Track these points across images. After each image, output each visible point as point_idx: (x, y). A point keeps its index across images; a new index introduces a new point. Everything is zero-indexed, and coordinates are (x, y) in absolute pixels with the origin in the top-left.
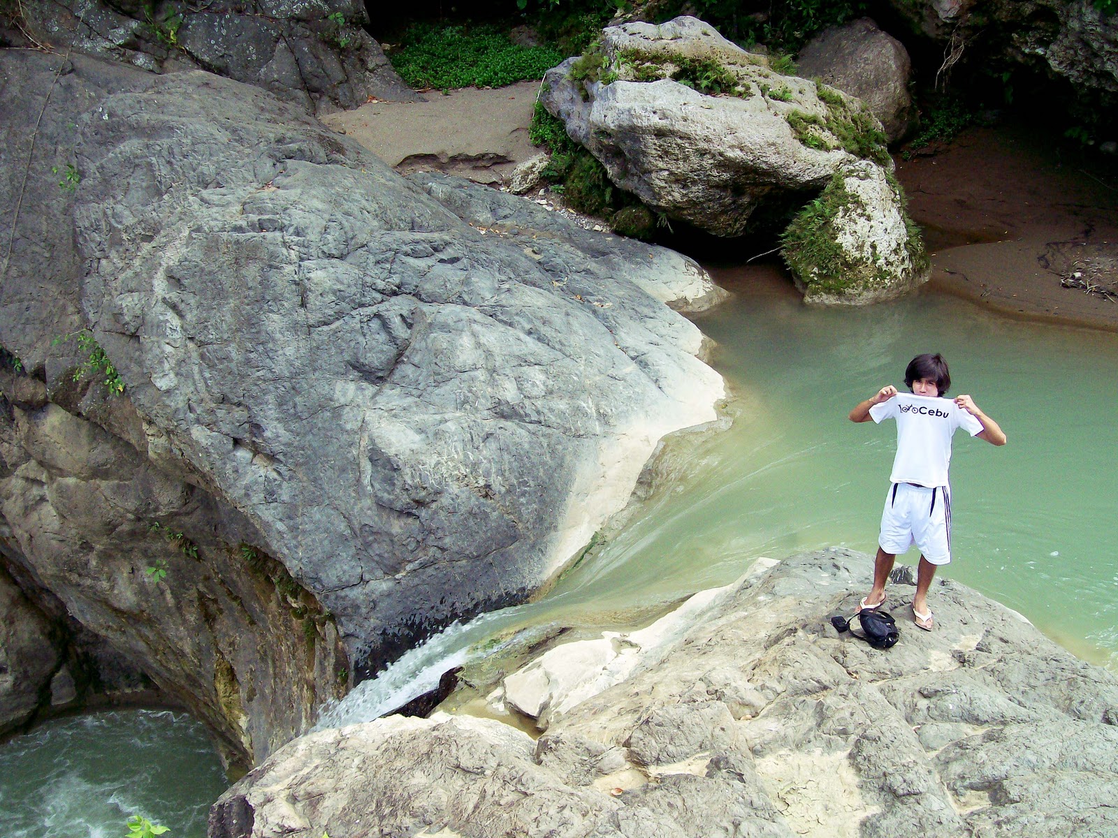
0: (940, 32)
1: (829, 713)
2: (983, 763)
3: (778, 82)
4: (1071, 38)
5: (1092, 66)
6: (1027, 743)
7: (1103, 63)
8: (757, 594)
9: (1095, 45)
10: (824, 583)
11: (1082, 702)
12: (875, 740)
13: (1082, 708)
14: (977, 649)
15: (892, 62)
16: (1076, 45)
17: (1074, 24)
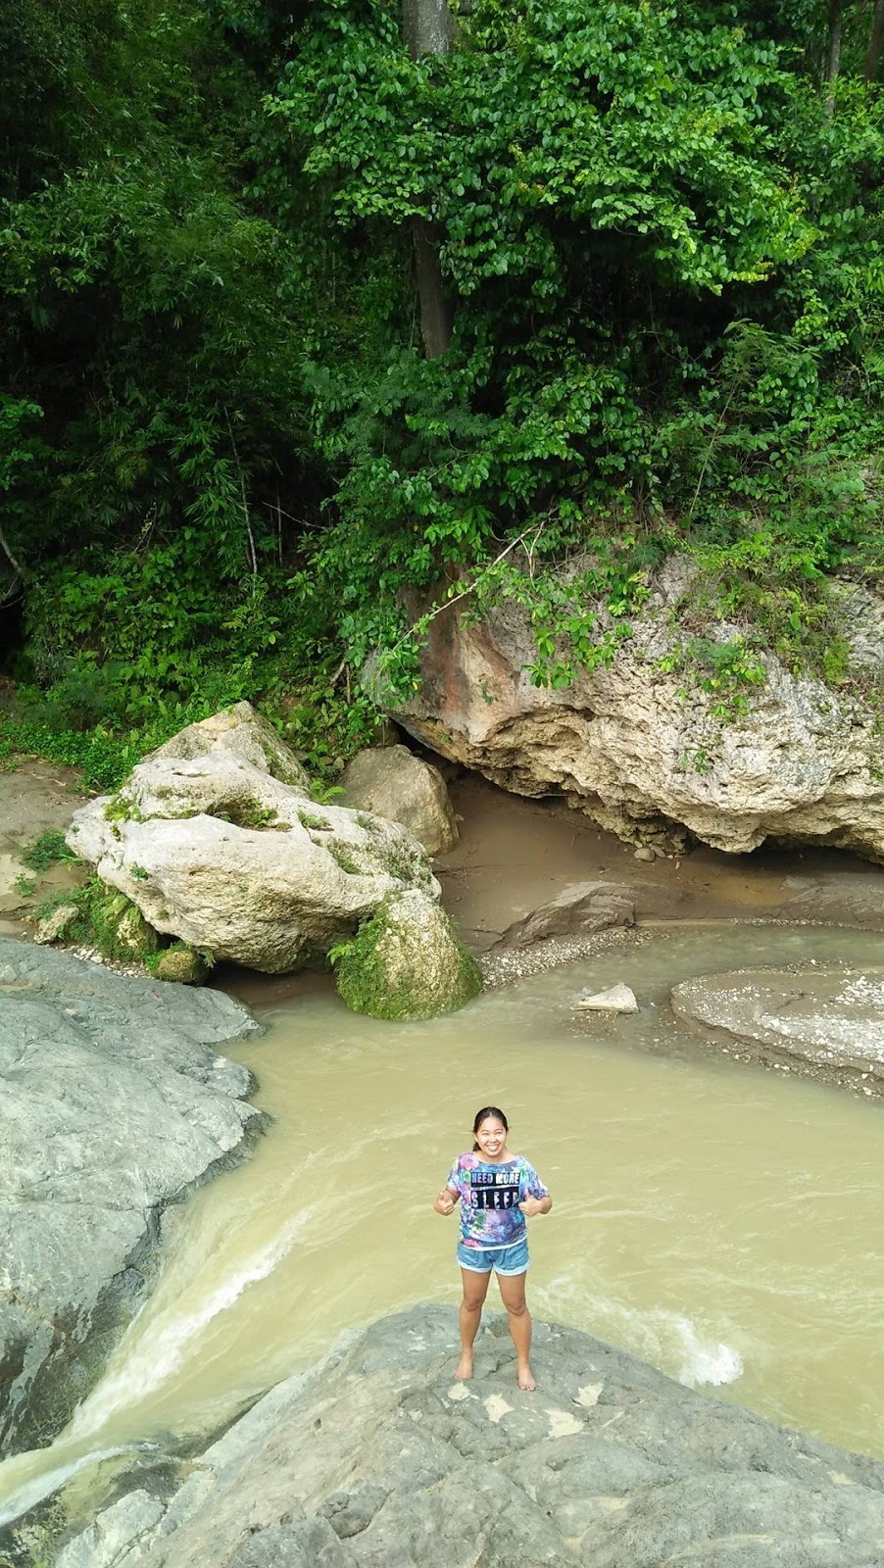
0: (471, 755)
1: (449, 1509)
2: (634, 1545)
3: (316, 810)
4: (595, 755)
5: (617, 779)
6: (677, 1509)
7: (627, 776)
8: (346, 1374)
9: (617, 760)
10: (419, 1348)
11: (725, 1449)
12: (506, 1536)
13: (727, 1457)
14: (599, 1403)
15: (428, 787)
16: (599, 760)
17: (595, 742)
